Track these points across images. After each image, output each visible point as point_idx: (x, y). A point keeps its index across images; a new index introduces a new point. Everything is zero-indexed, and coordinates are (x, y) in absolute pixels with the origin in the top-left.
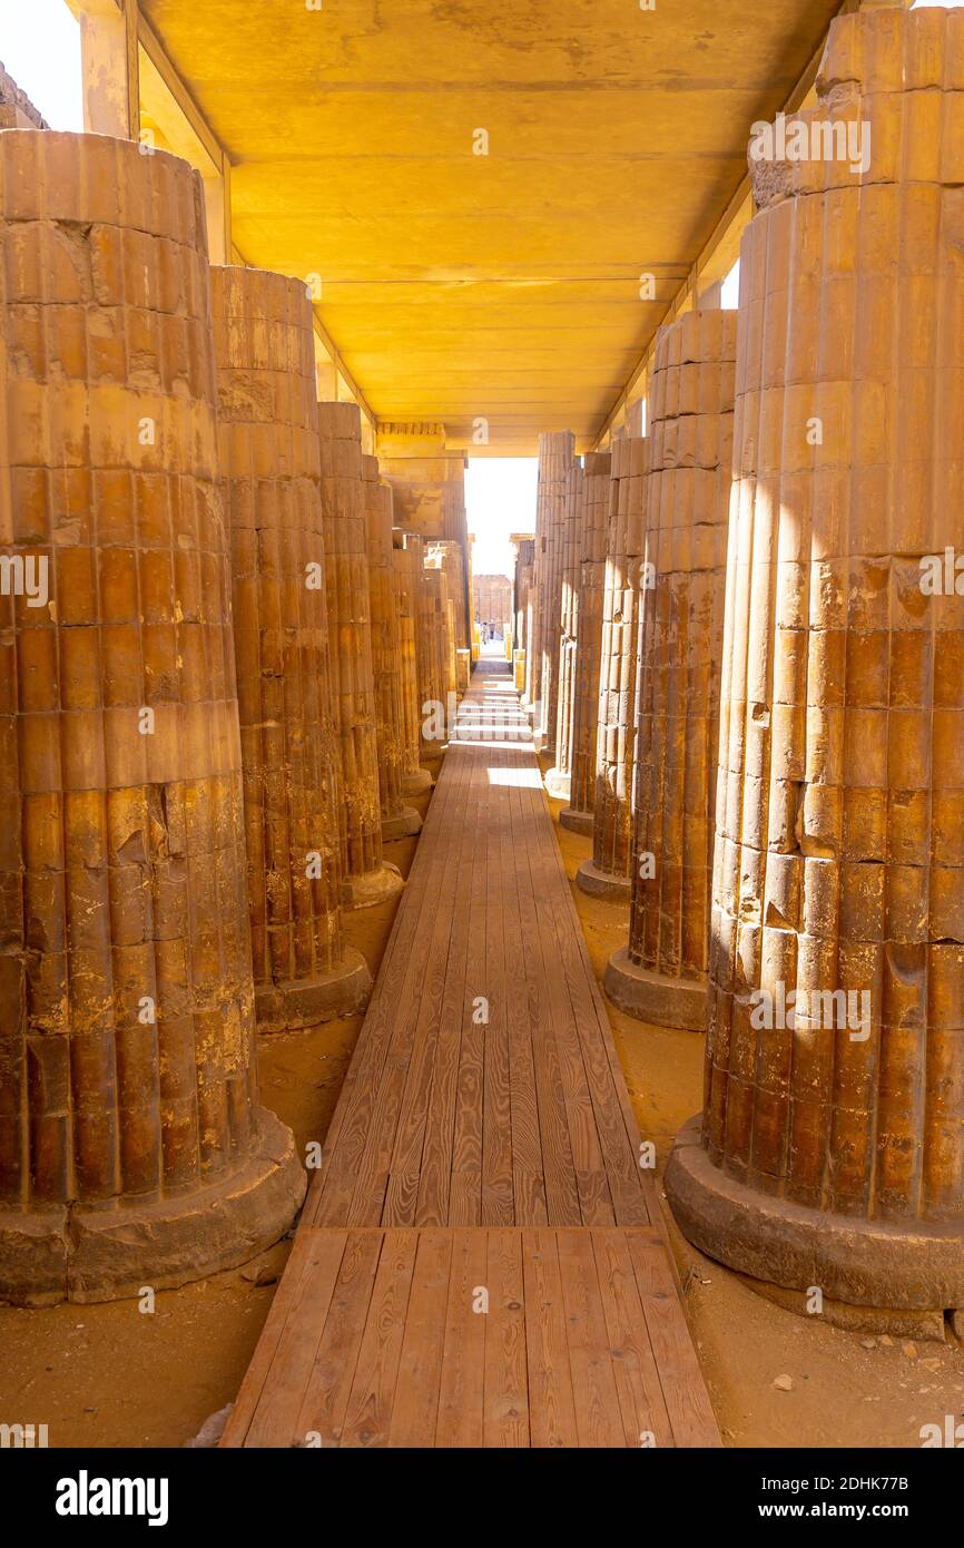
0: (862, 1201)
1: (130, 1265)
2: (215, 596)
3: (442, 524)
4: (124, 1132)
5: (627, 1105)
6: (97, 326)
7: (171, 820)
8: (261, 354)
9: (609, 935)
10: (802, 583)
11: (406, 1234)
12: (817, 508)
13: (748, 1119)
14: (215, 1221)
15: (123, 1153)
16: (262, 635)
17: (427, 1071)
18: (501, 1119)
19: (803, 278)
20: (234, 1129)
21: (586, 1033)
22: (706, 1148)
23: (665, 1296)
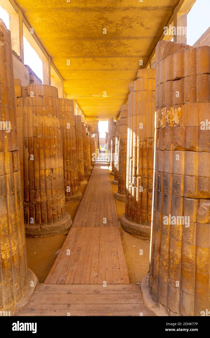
0: (145, 223)
1: (48, 232)
2: (59, 143)
3: (95, 131)
4: (47, 215)
5: (116, 212)
6: (44, 109)
7: (54, 173)
8: (66, 110)
9: (115, 189)
10: (136, 141)
11: (85, 228)
12: (138, 132)
13: (130, 212)
14: (60, 227)
15: (47, 218)
16: (67, 148)
17: (89, 208)
18: (99, 214)
19: (135, 102)
20: (62, 215)
21: (111, 202)
22: (125, 217)
23: (118, 235)
